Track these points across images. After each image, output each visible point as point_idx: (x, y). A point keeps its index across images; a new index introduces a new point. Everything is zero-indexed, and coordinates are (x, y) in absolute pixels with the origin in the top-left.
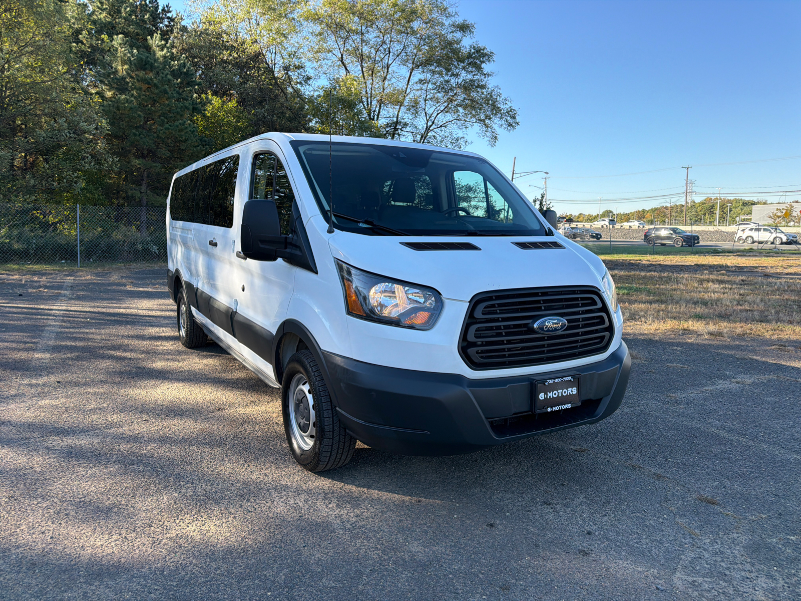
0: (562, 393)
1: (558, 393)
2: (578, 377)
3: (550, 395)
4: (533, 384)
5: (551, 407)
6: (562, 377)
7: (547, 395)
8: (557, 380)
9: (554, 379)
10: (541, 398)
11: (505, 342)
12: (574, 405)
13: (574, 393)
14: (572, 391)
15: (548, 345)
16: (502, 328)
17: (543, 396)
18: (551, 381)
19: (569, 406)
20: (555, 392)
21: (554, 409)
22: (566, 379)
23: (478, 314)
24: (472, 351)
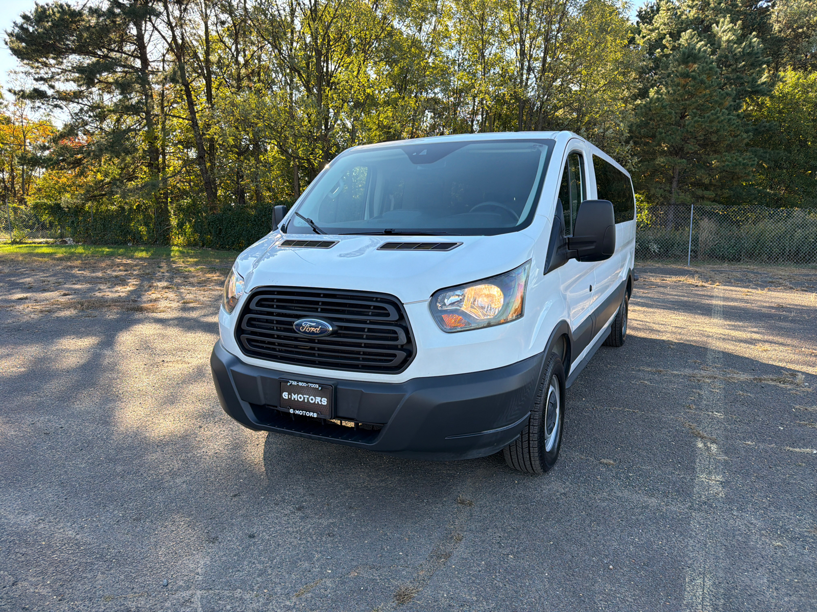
0: (308, 399)
1: (304, 398)
2: (333, 389)
3: (294, 397)
4: (281, 381)
5: (294, 410)
6: (307, 383)
7: (291, 396)
8: (300, 384)
9: (298, 381)
10: (284, 397)
11: (276, 336)
12: (322, 417)
13: (323, 403)
14: (321, 401)
15: (318, 348)
16: (275, 322)
17: (287, 396)
18: (295, 383)
19: (315, 415)
20: (300, 396)
21: (297, 412)
22: (313, 386)
23: (253, 306)
24: (244, 337)
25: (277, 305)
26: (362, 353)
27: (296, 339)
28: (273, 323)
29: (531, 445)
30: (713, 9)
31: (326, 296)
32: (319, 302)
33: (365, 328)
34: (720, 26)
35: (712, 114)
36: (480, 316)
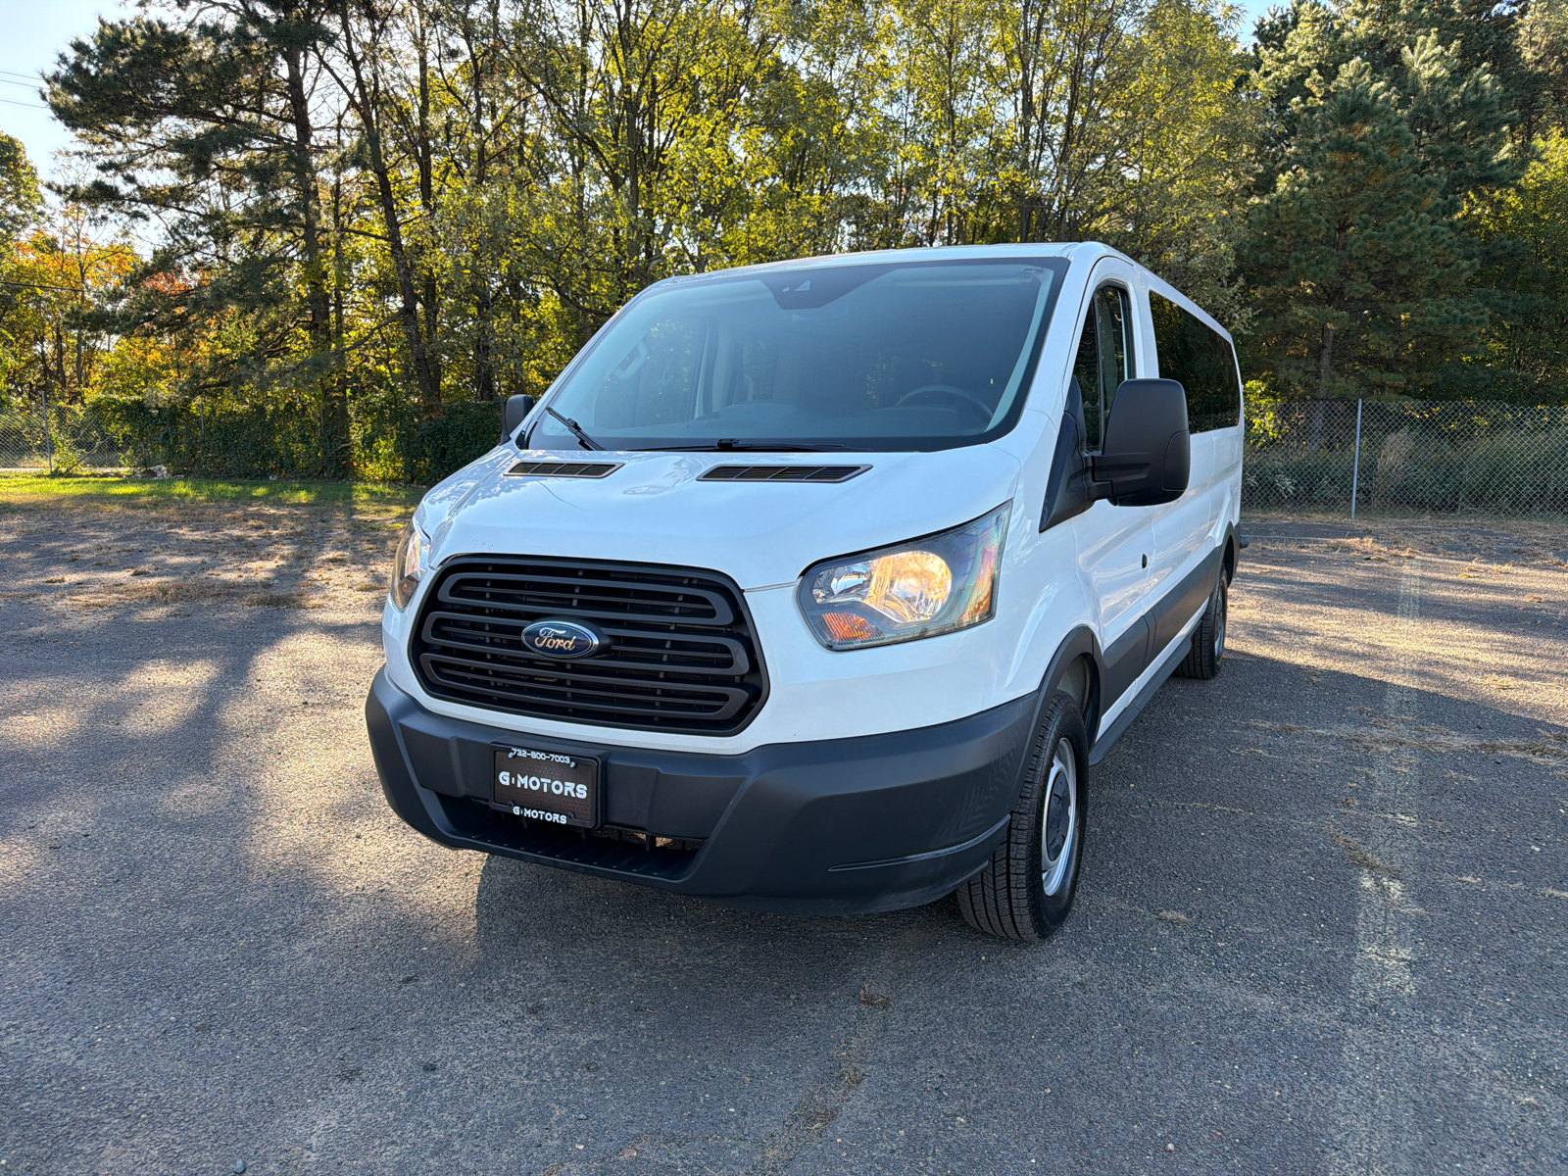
0: (549, 785)
1: (542, 784)
2: (598, 766)
3: (522, 781)
4: (496, 750)
5: (522, 808)
6: (548, 752)
7: (516, 779)
8: (534, 755)
9: (530, 750)
10: (502, 782)
11: (489, 657)
12: (576, 823)
13: (579, 796)
14: (575, 791)
15: (572, 682)
16: (487, 628)
17: (508, 779)
18: (523, 753)
19: (563, 820)
20: (533, 779)
21: (528, 813)
22: (559, 759)
23: (444, 595)
24: (427, 657)
25: (491, 594)
26: (659, 692)
27: (530, 663)
28: (484, 630)
29: (1013, 884)
30: (1405, 18)
31: (588, 574)
32: (574, 586)
33: (665, 641)
34: (1416, 50)
35: (1400, 222)
36: (903, 616)
